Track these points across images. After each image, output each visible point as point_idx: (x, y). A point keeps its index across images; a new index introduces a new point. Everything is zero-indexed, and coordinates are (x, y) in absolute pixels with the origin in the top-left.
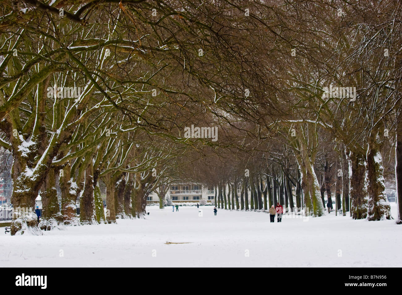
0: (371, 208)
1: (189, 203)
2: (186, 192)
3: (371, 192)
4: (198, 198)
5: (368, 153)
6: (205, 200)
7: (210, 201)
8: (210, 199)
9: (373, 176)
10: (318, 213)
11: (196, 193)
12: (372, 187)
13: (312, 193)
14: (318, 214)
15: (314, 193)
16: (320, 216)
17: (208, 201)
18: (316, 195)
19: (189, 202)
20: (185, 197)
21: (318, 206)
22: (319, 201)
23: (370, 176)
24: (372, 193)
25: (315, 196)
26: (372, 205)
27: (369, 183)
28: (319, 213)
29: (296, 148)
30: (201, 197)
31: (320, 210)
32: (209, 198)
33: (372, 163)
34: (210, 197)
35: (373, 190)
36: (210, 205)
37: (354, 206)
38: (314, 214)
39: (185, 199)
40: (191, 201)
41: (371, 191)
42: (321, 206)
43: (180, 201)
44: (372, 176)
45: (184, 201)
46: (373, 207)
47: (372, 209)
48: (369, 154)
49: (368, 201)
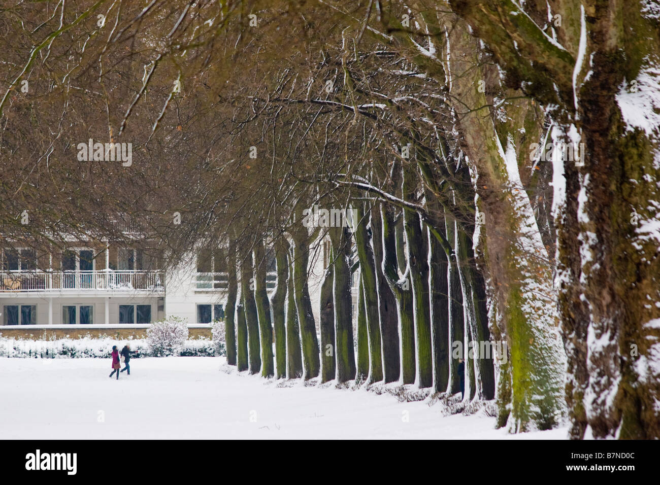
0: (602, 396)
1: (95, 341)
2: (78, 280)
3: (607, 299)
4: (144, 314)
5: (583, 72)
6: (180, 326)
7: (207, 333)
8: (208, 320)
9: (614, 207)
10: (538, 410)
11: (135, 286)
12: (610, 272)
13: (506, 295)
14: (538, 416)
15: (518, 299)
16: (550, 428)
17: (194, 333)
18: (526, 308)
19: (96, 333)
20: (72, 310)
21: (538, 373)
22: (542, 341)
23: (597, 209)
24: (608, 306)
25: (521, 314)
26: (610, 375)
27: (592, 248)
28: (545, 411)
29: (422, 49)
30: (161, 308)
31: (547, 392)
32: (204, 312)
33: (604, 132)
34: (209, 306)
35: (617, 287)
36: (203, 352)
37: (577, 377)
38: (516, 416)
39: (72, 321)
40: (103, 330)
41: (605, 293)
42: (555, 371)
43: (42, 330)
44: (607, 205)
45: (67, 331)
46: (615, 390)
47: (609, 402)
48: (588, 78)
49: (589, 354)
